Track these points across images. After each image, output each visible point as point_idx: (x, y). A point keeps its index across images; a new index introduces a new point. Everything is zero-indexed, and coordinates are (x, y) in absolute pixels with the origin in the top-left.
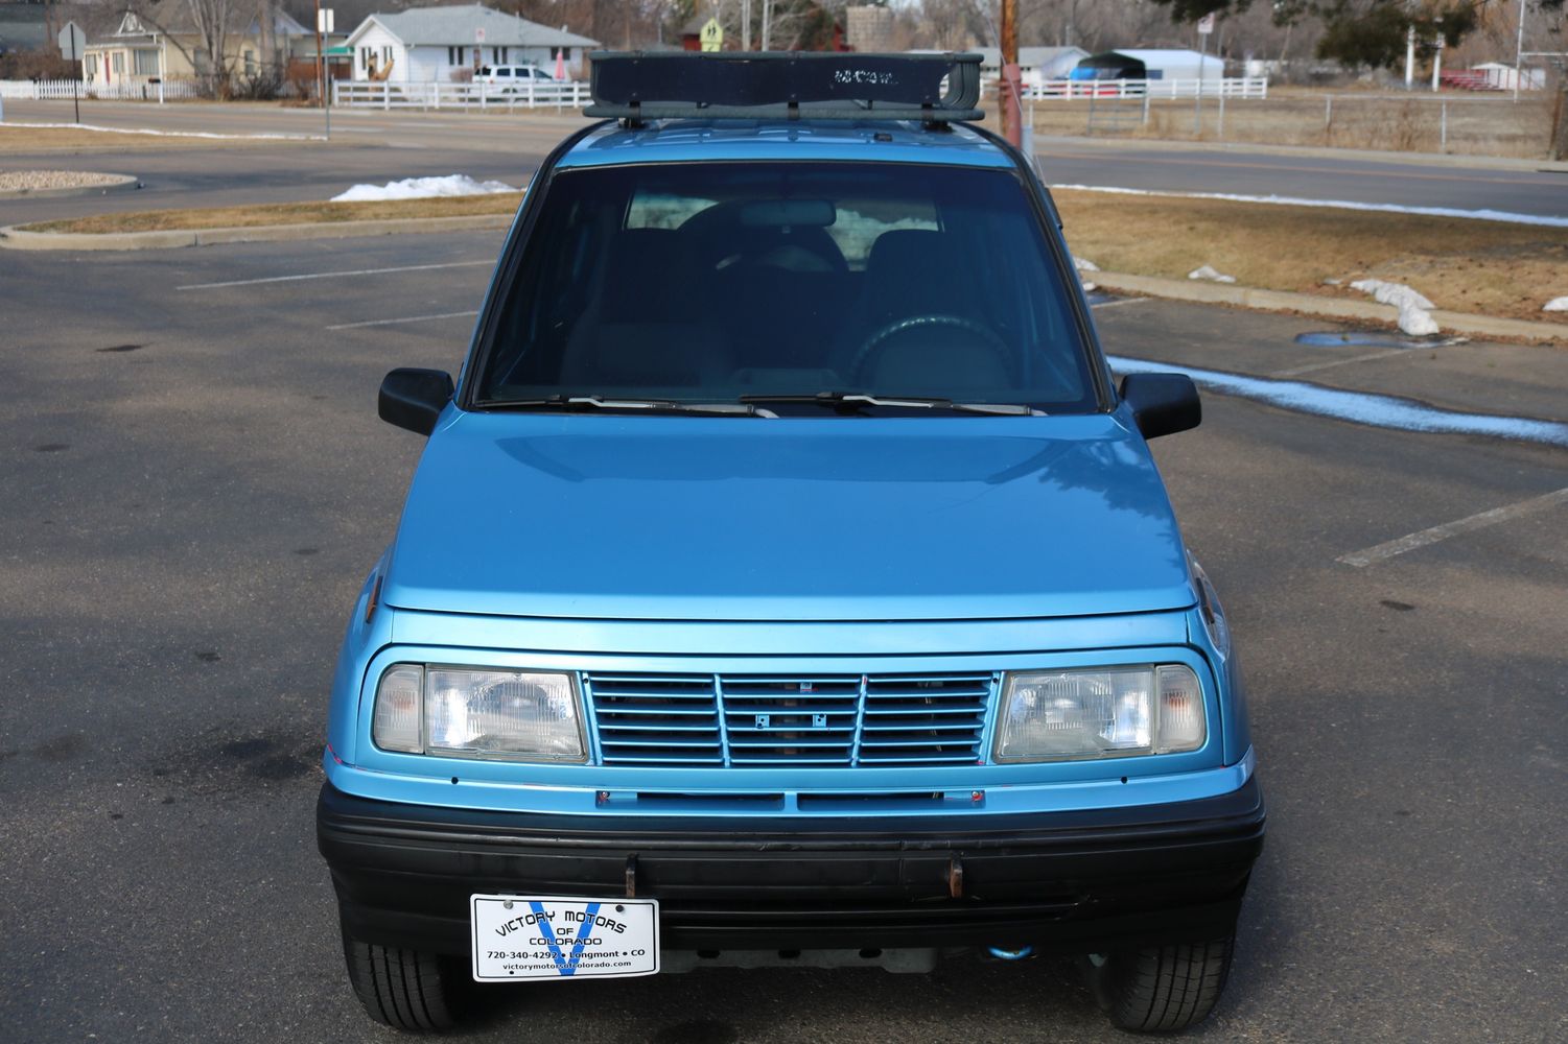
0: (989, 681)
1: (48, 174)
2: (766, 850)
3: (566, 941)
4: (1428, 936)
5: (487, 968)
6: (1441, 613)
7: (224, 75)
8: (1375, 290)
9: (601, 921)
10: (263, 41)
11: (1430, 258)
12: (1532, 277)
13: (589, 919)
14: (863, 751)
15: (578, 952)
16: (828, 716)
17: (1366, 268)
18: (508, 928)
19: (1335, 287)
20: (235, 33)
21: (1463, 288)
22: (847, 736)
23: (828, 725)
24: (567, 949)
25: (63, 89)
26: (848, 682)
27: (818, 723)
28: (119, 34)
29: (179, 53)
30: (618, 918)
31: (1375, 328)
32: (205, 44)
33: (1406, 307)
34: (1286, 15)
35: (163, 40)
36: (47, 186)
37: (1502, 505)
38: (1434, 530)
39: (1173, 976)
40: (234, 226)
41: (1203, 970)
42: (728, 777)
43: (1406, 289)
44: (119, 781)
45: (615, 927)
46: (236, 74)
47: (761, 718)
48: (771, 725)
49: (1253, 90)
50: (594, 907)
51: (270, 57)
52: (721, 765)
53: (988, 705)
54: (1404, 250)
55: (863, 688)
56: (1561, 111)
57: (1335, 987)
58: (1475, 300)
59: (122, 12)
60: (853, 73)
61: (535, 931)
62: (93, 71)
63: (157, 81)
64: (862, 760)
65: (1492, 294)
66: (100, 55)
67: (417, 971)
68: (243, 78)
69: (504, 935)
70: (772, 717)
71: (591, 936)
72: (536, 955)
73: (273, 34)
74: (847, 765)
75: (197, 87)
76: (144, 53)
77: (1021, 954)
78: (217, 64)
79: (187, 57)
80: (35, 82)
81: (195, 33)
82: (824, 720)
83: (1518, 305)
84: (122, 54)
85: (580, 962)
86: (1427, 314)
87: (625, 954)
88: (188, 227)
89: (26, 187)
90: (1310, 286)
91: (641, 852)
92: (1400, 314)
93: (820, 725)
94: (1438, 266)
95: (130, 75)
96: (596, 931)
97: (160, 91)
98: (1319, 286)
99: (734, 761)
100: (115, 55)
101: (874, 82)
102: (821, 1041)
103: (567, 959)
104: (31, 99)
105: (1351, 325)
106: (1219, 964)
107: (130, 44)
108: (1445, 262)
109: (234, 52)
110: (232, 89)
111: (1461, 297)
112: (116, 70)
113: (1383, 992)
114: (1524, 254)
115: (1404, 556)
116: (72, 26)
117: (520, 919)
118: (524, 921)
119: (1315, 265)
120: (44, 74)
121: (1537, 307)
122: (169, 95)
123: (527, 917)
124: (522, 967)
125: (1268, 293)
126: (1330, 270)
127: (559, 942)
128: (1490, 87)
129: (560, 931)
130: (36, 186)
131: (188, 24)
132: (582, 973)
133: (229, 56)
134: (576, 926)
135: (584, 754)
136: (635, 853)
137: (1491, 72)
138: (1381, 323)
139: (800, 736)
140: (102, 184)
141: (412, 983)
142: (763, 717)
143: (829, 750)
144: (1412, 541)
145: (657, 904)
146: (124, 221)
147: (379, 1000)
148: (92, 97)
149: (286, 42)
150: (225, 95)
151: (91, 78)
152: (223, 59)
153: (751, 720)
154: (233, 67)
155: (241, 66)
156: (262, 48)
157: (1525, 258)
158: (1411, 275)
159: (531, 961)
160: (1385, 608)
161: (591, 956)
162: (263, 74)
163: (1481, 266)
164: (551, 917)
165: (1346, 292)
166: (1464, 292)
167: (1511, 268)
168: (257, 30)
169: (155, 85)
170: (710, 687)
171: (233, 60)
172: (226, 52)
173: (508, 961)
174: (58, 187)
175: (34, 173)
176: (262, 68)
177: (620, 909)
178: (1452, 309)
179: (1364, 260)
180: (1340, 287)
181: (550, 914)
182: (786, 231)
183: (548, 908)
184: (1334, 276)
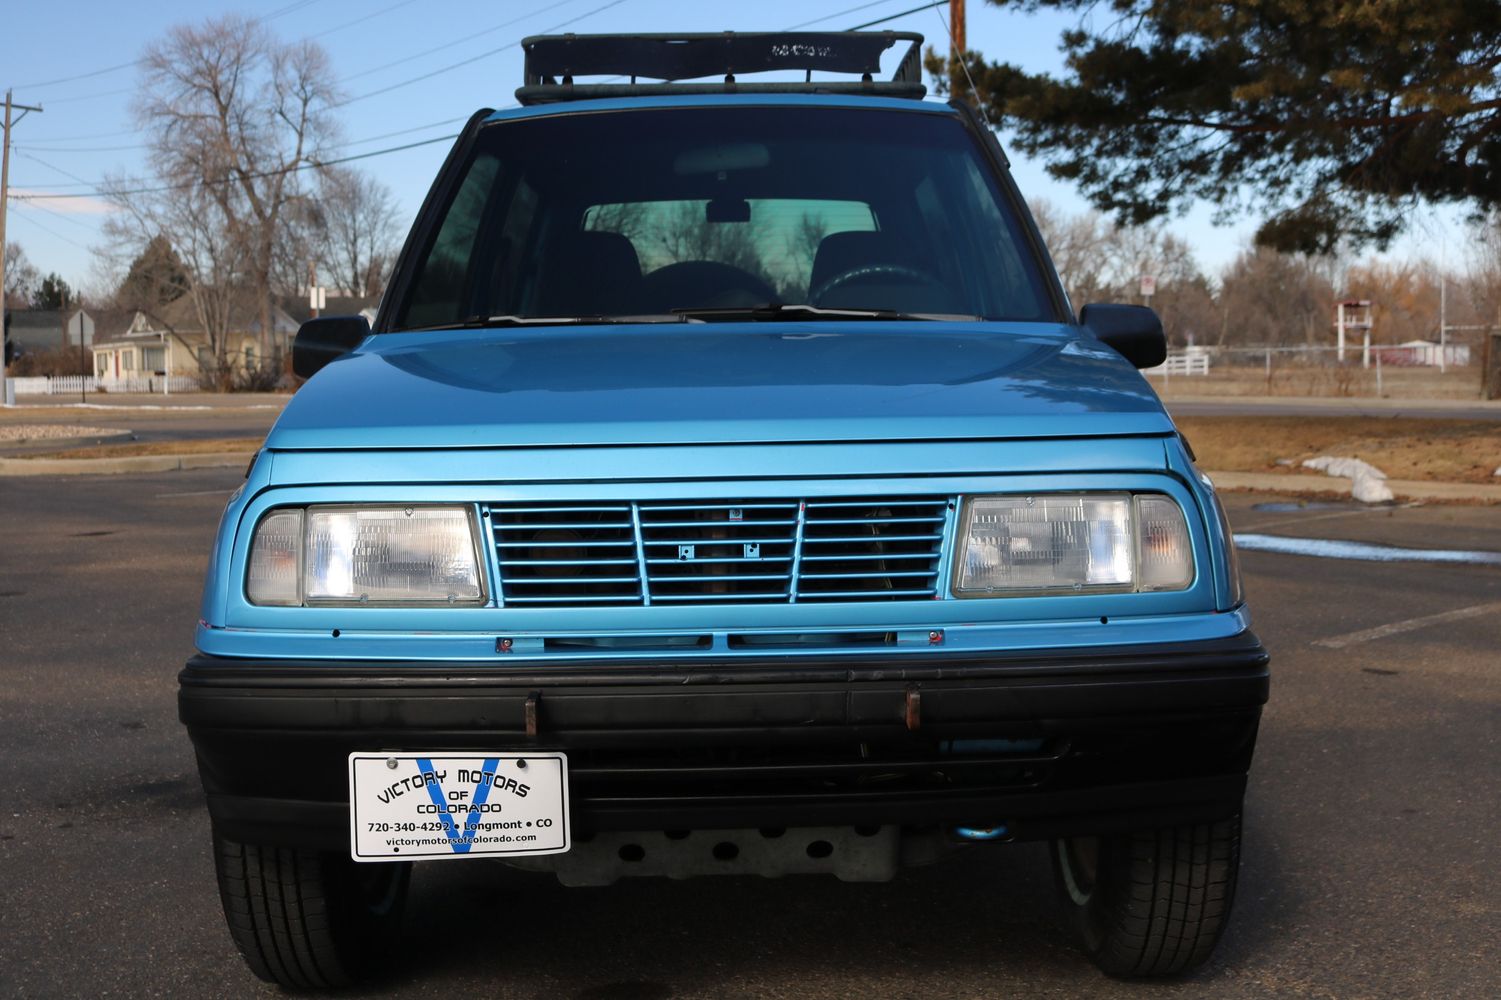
0: (943, 508)
1: (47, 427)
2: (690, 684)
3: (460, 808)
4: (1455, 901)
5: (368, 845)
6: (1425, 676)
7: (226, 369)
8: (1327, 466)
9: (500, 782)
10: (263, 337)
11: (1377, 440)
12: (1480, 451)
13: (486, 780)
14: (803, 585)
15: (473, 823)
16: (762, 545)
17: (1317, 450)
18: (392, 793)
19: (1287, 467)
20: (238, 331)
21: (1413, 461)
22: (785, 567)
23: (762, 554)
24: (460, 818)
25: (73, 384)
26: (783, 509)
27: (750, 554)
28: (129, 333)
29: (184, 350)
30: (520, 776)
31: (1330, 498)
32: (209, 340)
33: (1359, 476)
34: (1223, 215)
35: (170, 339)
36: (44, 436)
37: (1476, 605)
38: (1410, 622)
39: (1173, 883)
40: (217, 452)
41: (1207, 875)
42: (647, 616)
43: (1357, 462)
44: (16, 813)
45: (517, 789)
46: (237, 367)
47: (684, 549)
48: (697, 555)
49: (1195, 367)
50: (492, 763)
51: (270, 351)
52: (640, 603)
53: (944, 533)
54: (1352, 434)
55: (801, 515)
56: (1489, 354)
57: (1356, 943)
58: (1427, 470)
59: (133, 311)
60: (790, 47)
61: (423, 796)
62: (103, 367)
63: (162, 374)
64: (801, 595)
65: (1441, 465)
66: (111, 354)
67: (299, 894)
68: (243, 372)
69: (388, 802)
70: (696, 546)
71: (489, 801)
72: (424, 827)
73: (273, 329)
74: (785, 600)
75: (200, 380)
76: (151, 350)
77: (994, 833)
78: (219, 359)
79: (191, 352)
80: (49, 378)
81: (199, 331)
82: (757, 551)
83: (1469, 473)
84: (131, 352)
85: (477, 836)
86: (1381, 483)
87: (529, 824)
88: (173, 453)
89: (25, 437)
90: (1264, 467)
91: (545, 690)
92: (1353, 485)
93: (752, 555)
94: (1387, 445)
95: (139, 370)
96: (495, 795)
97: (165, 384)
98: (1272, 466)
99: (654, 598)
100: (124, 353)
101: (812, 54)
102: (769, 995)
103: (461, 831)
104: (44, 394)
105: (1308, 496)
106: (1225, 868)
107: (139, 343)
108: (1394, 443)
109: (235, 348)
110: (233, 382)
111: (1413, 468)
112: (126, 367)
113: (1411, 945)
114: (1470, 433)
115: (1381, 639)
116: (82, 315)
117: (405, 781)
118: (410, 783)
119: (1267, 449)
120: (57, 370)
121: (1488, 473)
122: (174, 388)
123: (414, 778)
124: (408, 842)
125: (1222, 474)
126: (1280, 452)
127: (452, 809)
128: (1418, 363)
129: (453, 796)
130: (34, 437)
131: (194, 323)
132: (479, 849)
133: (231, 351)
134: (471, 788)
135: (482, 595)
136: (538, 690)
137: (1418, 350)
138: (1336, 494)
139: (729, 569)
140: (97, 435)
141: (293, 909)
142: (687, 551)
143: (764, 584)
144: (1388, 630)
145: (564, 758)
146: (112, 452)
147: (256, 935)
148: (102, 390)
149: (285, 339)
150: (227, 388)
151: (101, 373)
152: (226, 354)
153: (672, 552)
154: (234, 361)
155: (242, 360)
156: (263, 344)
157: (1471, 436)
158: (1362, 453)
159: (419, 834)
160: (1367, 673)
161: (488, 827)
162: (262, 367)
163: (1429, 443)
164: (442, 777)
165: (1299, 470)
166: (1415, 464)
167: (1459, 445)
168: (258, 329)
169: (161, 377)
170: (626, 517)
171: (234, 355)
172: (228, 348)
173: (392, 834)
174: (55, 437)
175: (34, 427)
176: (262, 362)
177: (521, 764)
178: (1405, 478)
179: (1313, 444)
180: (1293, 466)
181: (441, 773)
182: (722, 177)
183: (438, 766)
184: (1286, 457)
